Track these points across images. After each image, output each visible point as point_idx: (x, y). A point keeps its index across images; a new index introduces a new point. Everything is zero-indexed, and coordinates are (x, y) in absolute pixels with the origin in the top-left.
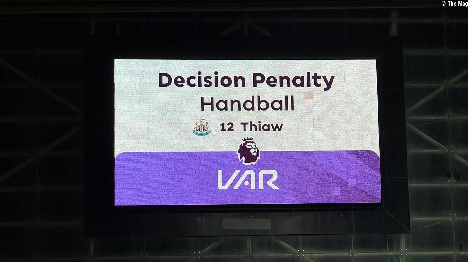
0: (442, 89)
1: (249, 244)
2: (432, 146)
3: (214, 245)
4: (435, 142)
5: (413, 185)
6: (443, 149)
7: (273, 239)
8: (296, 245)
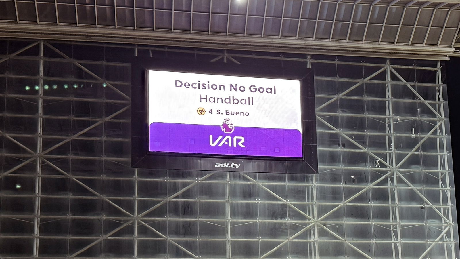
0: (335, 99)
1: (228, 176)
2: (330, 129)
3: (208, 175)
4: (332, 127)
5: (319, 149)
6: (336, 131)
7: (242, 174)
8: (255, 178)
